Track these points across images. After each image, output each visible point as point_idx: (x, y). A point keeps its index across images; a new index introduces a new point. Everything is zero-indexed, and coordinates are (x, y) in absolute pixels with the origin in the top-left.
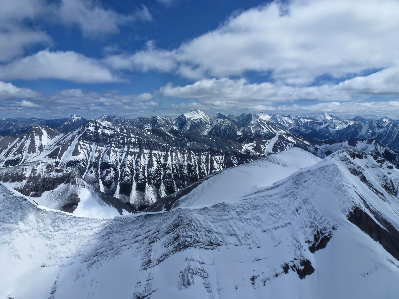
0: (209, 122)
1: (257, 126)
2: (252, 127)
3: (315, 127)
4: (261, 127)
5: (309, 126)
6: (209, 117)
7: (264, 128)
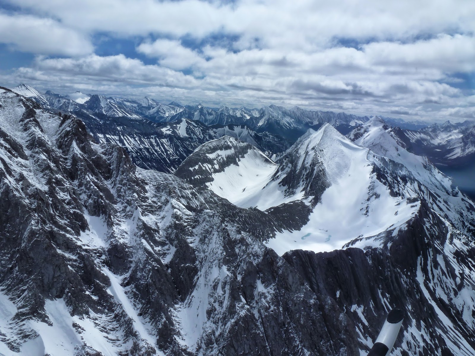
0: (47, 102)
1: (109, 109)
2: (103, 110)
3: (144, 112)
4: (114, 111)
5: (138, 110)
6: (44, 96)
7: (118, 112)
